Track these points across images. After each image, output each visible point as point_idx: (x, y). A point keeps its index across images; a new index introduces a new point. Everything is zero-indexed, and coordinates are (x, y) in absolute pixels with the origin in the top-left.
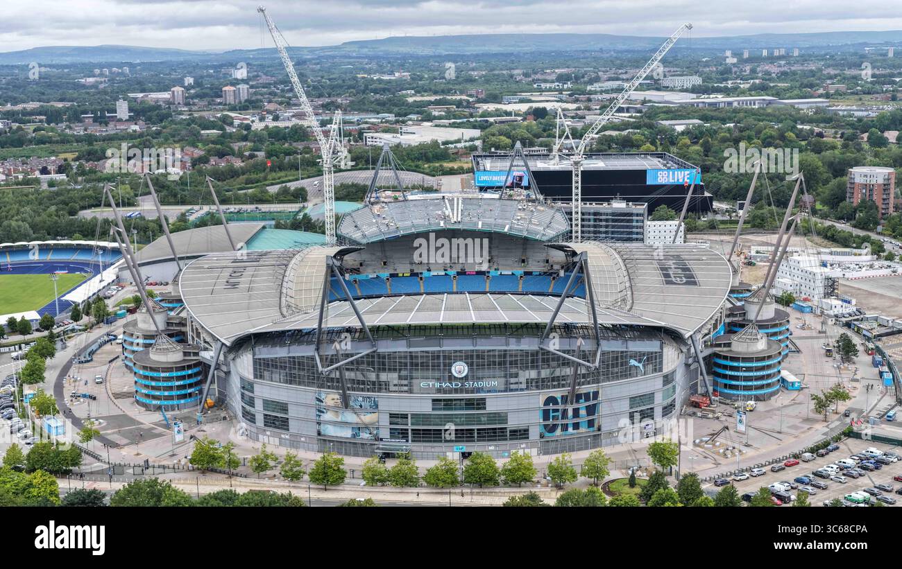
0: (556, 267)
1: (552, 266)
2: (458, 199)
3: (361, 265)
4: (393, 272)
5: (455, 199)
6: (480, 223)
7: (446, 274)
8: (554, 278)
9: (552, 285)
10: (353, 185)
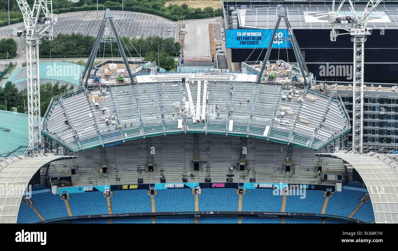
0: (331, 177)
1: (326, 177)
2: (202, 83)
3: (73, 172)
4: (115, 183)
5: (199, 83)
6: (231, 123)
7: (185, 187)
8: (328, 194)
9: (326, 204)
10: (74, 37)
